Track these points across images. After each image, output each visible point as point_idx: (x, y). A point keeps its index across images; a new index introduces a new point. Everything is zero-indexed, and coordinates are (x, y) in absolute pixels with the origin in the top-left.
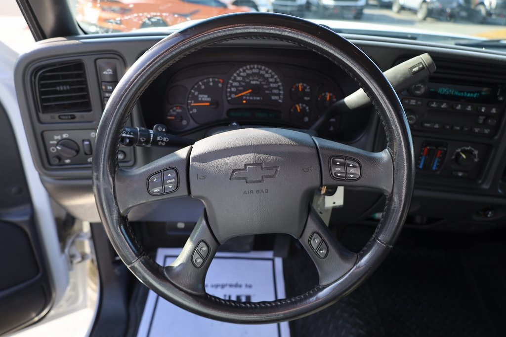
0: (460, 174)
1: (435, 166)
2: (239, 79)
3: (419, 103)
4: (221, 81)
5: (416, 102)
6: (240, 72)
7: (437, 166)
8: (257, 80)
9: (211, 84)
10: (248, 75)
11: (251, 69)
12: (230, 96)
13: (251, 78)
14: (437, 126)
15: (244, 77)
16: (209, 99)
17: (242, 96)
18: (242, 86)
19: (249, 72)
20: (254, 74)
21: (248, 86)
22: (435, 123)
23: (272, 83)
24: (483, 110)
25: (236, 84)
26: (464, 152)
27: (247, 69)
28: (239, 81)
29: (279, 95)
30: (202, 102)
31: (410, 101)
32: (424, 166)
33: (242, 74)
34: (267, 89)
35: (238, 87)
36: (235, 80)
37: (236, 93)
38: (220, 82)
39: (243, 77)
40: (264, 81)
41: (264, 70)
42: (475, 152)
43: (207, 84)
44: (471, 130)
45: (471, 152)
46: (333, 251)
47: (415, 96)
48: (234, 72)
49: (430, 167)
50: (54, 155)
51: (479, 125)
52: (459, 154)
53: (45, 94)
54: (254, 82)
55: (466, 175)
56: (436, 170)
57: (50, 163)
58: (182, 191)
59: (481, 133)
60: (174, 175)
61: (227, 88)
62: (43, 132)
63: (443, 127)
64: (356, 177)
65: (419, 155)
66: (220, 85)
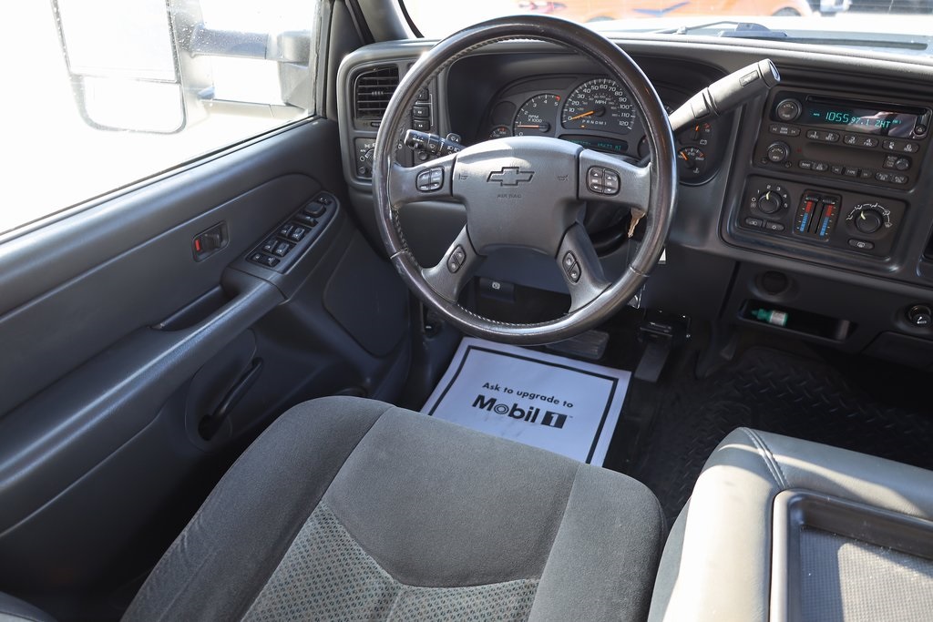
0: (861, 245)
1: (823, 229)
2: (580, 96)
3: (793, 132)
4: (558, 98)
5: (789, 131)
6: (584, 88)
7: (827, 230)
8: (604, 100)
9: (546, 102)
10: (594, 92)
11: (598, 84)
12: (566, 118)
13: (596, 97)
14: (820, 168)
16: (540, 121)
17: (581, 119)
18: (583, 106)
19: (594, 88)
20: (601, 91)
21: (590, 106)
22: (818, 163)
23: (622, 103)
24: (891, 147)
25: (575, 103)
26: (866, 210)
27: (593, 84)
28: (580, 100)
29: (629, 119)
30: (531, 123)
31: (779, 130)
32: (808, 229)
33: (585, 91)
34: (614, 112)
35: (579, 107)
36: (575, 98)
37: (573, 115)
38: (556, 100)
39: (586, 94)
40: (612, 101)
41: (615, 86)
42: (887, 213)
43: (540, 102)
44: (874, 177)
45: (878, 213)
46: (585, 275)
47: (785, 122)
48: (576, 88)
49: (817, 231)
50: (362, 164)
51: (886, 170)
52: (858, 213)
53: (361, 98)
54: (600, 102)
55: (871, 247)
56: (825, 237)
57: (358, 173)
58: (445, 190)
59: (890, 183)
60: (440, 174)
61: (563, 108)
62: (355, 139)
63: (829, 169)
64: (614, 192)
65: (799, 212)
66: (556, 104)
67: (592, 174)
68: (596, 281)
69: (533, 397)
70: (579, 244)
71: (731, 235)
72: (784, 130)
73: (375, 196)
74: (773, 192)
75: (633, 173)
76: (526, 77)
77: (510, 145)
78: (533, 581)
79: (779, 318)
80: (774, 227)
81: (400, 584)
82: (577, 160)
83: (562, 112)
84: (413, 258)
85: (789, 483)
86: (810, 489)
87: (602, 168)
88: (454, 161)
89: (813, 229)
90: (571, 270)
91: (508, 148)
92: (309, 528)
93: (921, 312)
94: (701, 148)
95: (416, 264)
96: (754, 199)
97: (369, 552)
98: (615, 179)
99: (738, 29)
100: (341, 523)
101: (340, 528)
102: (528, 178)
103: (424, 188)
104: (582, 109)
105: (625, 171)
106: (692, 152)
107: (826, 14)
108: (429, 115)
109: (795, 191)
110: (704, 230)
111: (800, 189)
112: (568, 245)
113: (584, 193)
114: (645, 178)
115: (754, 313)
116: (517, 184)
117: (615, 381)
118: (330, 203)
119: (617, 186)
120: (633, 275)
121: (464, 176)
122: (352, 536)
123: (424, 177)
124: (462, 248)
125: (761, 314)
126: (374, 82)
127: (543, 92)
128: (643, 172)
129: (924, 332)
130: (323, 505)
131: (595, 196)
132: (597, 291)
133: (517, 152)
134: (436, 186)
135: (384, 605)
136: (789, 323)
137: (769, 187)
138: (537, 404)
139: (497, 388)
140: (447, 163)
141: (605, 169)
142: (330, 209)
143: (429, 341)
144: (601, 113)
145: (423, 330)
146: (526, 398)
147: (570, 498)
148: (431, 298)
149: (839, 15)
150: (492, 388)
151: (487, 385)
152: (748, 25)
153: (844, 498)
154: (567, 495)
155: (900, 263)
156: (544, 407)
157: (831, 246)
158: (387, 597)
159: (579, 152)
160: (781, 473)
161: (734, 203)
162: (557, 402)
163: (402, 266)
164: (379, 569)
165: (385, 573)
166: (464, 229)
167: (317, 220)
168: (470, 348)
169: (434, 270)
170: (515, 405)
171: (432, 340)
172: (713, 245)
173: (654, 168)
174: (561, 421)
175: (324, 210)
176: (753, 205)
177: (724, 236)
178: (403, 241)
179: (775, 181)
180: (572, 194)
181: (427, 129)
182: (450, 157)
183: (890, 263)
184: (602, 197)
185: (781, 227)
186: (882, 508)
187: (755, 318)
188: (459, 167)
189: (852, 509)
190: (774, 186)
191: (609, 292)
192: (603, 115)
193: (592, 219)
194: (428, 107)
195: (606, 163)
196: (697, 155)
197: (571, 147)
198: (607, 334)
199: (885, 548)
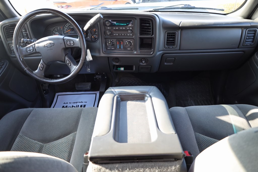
0: (129, 49)
1: (122, 47)
4: (61, 28)
9: (59, 29)
12: (65, 32)
13: (70, 26)
14: (117, 35)
15: (68, 26)
17: (68, 32)
21: (70, 28)
22: (117, 34)
25: (66, 28)
26: (128, 42)
30: (56, 34)
32: (119, 48)
33: (68, 25)
36: (66, 27)
37: (66, 31)
42: (131, 42)
43: (57, 29)
44: (127, 35)
45: (130, 42)
46: (72, 64)
47: (108, 26)
48: (65, 25)
49: (121, 48)
50: (12, 50)
51: (128, 33)
52: (126, 43)
53: (7, 33)
54: (72, 27)
55: (131, 49)
56: (122, 49)
57: (12, 53)
58: (34, 51)
59: (130, 35)
60: (32, 47)
61: (63, 30)
62: (8, 44)
63: (119, 35)
64: (73, 45)
65: (117, 44)
66: (61, 29)
67: (68, 42)
68: (75, 65)
69: (77, 103)
70: (69, 58)
71: (105, 52)
72: (109, 28)
73: (17, 58)
74: (111, 41)
75: (76, 40)
76: (53, 23)
77: (48, 38)
78: (75, 132)
79: (122, 69)
80: (113, 48)
81: (44, 144)
82: (64, 39)
83: (63, 31)
84: (30, 69)
85: (117, 94)
86: (121, 94)
87: (69, 40)
88: (35, 44)
89: (120, 48)
90: (69, 64)
91: (47, 39)
92: (17, 140)
93: (143, 60)
94: (96, 35)
95: (32, 70)
96: (107, 43)
97: (35, 140)
98: (73, 42)
99: (101, 8)
100: (26, 136)
101: (26, 137)
102: (53, 45)
103: (29, 52)
104: (68, 29)
105: (74, 40)
106: (94, 36)
107: (137, 3)
108: (28, 35)
109: (114, 41)
110: (99, 52)
111: (115, 40)
112: (67, 58)
113: (67, 46)
114: (78, 41)
115: (117, 69)
116: (51, 47)
117: (96, 94)
118: (5, 62)
119: (73, 43)
120: (81, 62)
121: (38, 47)
122: (30, 138)
123: (28, 49)
124: (42, 64)
125: (119, 69)
126: (10, 29)
127: (57, 27)
128: (77, 40)
129: (145, 64)
130: (20, 134)
131: (69, 46)
132: (75, 67)
133: (50, 40)
134: (32, 51)
135: (41, 149)
136: (125, 69)
137: (110, 40)
138: (78, 104)
139: (67, 103)
140: (33, 45)
141: (70, 40)
142: (5, 64)
143: (46, 96)
144: (72, 30)
145: (43, 93)
146: (75, 103)
147: (82, 114)
148: (38, 78)
149: (140, 3)
150: (66, 103)
151: (64, 103)
152: (103, 7)
153: (127, 94)
154: (81, 114)
155: (136, 51)
156: (80, 104)
157: (124, 50)
158: (41, 147)
159: (64, 37)
160: (116, 92)
161: (104, 45)
162: (83, 102)
163: (28, 72)
164: (38, 142)
165: (40, 143)
166: (42, 60)
167: (2, 66)
168: (58, 95)
169: (36, 71)
170: (73, 106)
171: (47, 95)
172: (102, 55)
173: (80, 38)
174: (85, 106)
175: (4, 64)
176: (108, 45)
177: (104, 52)
178: (27, 65)
179: (111, 39)
180: (64, 47)
181: (28, 38)
182: (34, 43)
183: (134, 51)
184: (71, 46)
185: (114, 48)
186: (134, 93)
187: (118, 70)
188: (36, 45)
189: (128, 95)
190: (111, 40)
191: (77, 67)
192: (73, 30)
193: (73, 53)
194: (27, 33)
195: (70, 39)
196: (96, 36)
197: (62, 37)
198: (90, 83)
199: (135, 100)
